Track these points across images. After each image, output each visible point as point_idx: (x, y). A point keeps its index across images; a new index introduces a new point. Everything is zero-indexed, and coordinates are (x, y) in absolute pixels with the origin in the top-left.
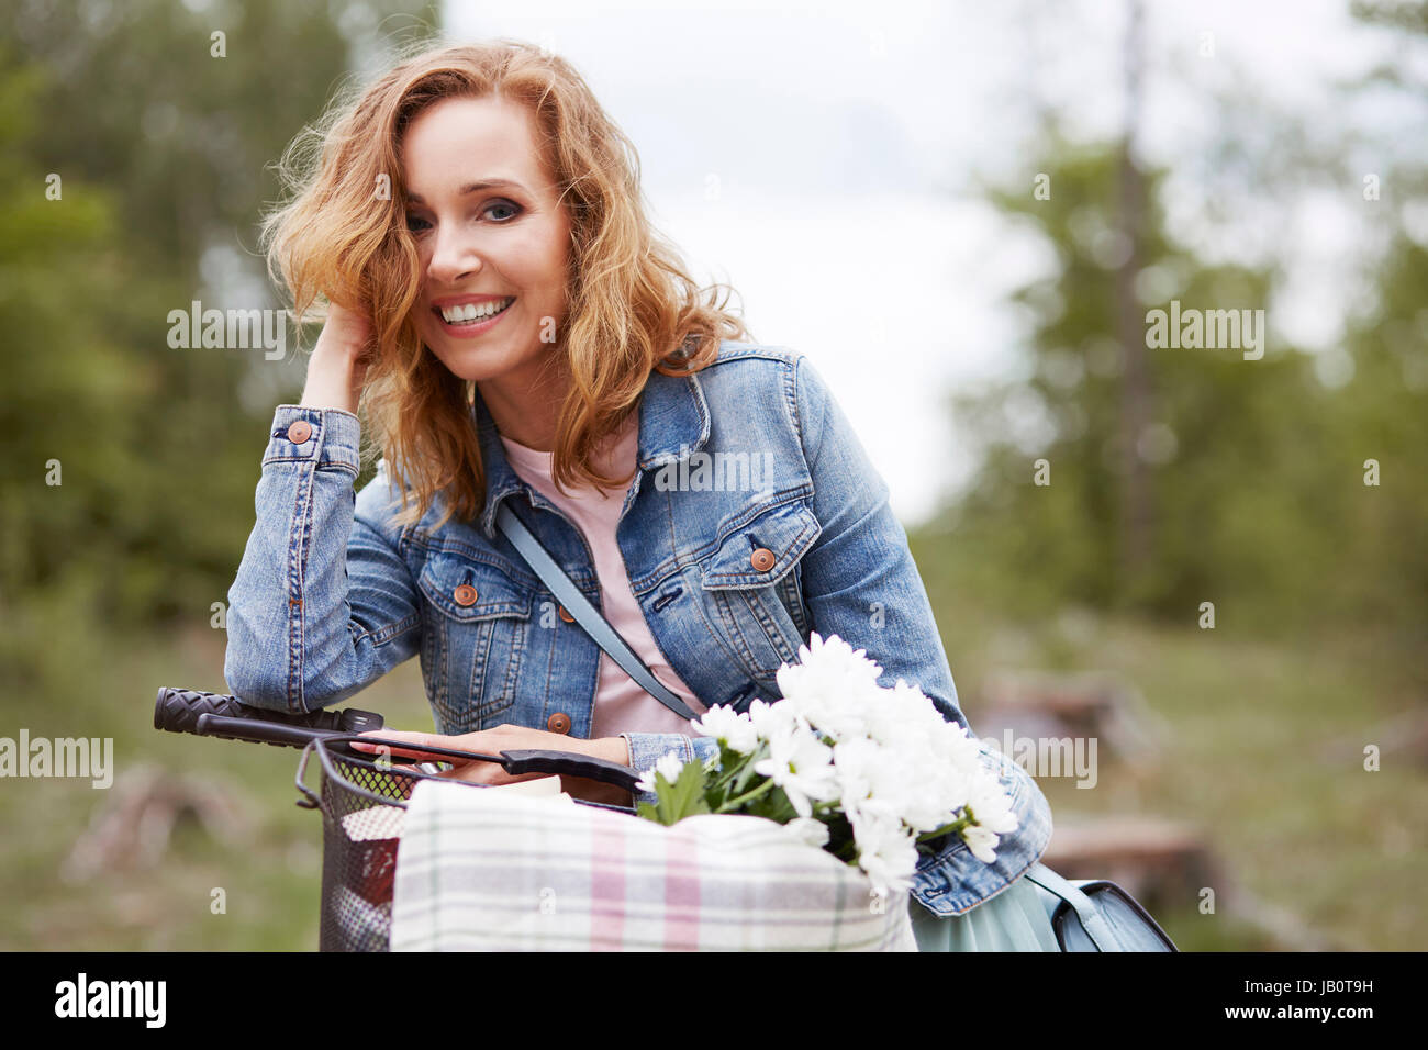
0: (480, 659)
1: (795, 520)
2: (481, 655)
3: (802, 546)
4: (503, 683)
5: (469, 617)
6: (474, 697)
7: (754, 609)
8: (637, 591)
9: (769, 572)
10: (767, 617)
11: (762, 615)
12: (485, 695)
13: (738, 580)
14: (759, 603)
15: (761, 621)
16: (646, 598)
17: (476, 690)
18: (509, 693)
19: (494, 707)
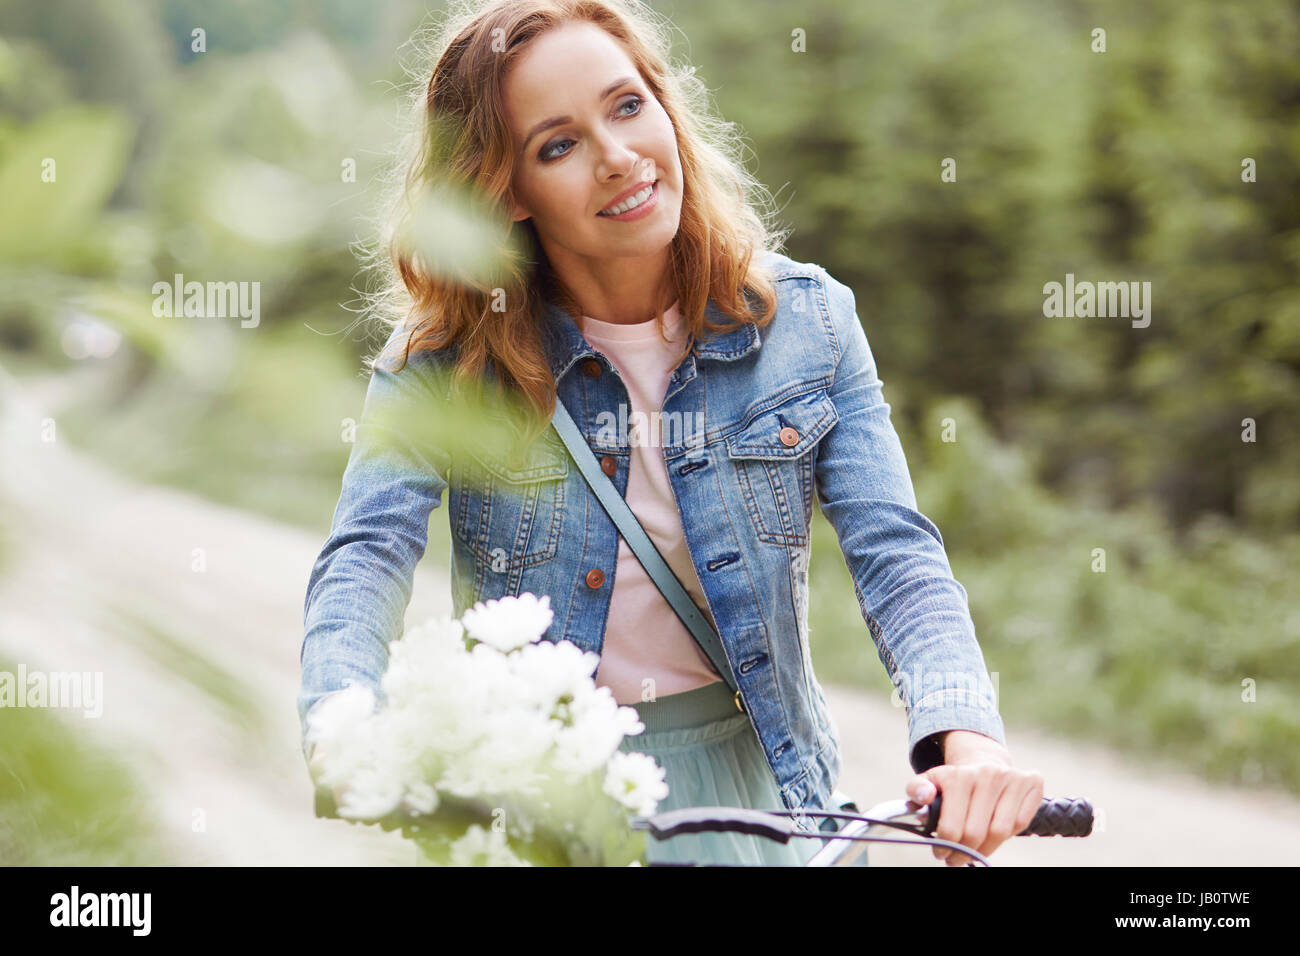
0: (527, 517)
1: (818, 407)
2: (528, 513)
3: (822, 429)
4: (547, 539)
5: (519, 480)
6: (519, 548)
7: (773, 477)
8: (668, 455)
9: (793, 447)
10: (780, 487)
11: (778, 484)
12: (530, 547)
13: (766, 452)
14: (777, 474)
15: (776, 489)
16: (674, 462)
17: (521, 542)
18: (552, 548)
19: (538, 558)
